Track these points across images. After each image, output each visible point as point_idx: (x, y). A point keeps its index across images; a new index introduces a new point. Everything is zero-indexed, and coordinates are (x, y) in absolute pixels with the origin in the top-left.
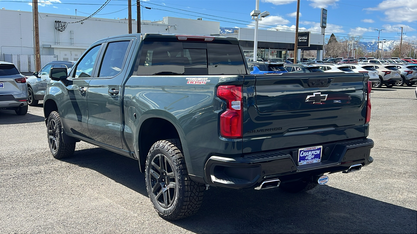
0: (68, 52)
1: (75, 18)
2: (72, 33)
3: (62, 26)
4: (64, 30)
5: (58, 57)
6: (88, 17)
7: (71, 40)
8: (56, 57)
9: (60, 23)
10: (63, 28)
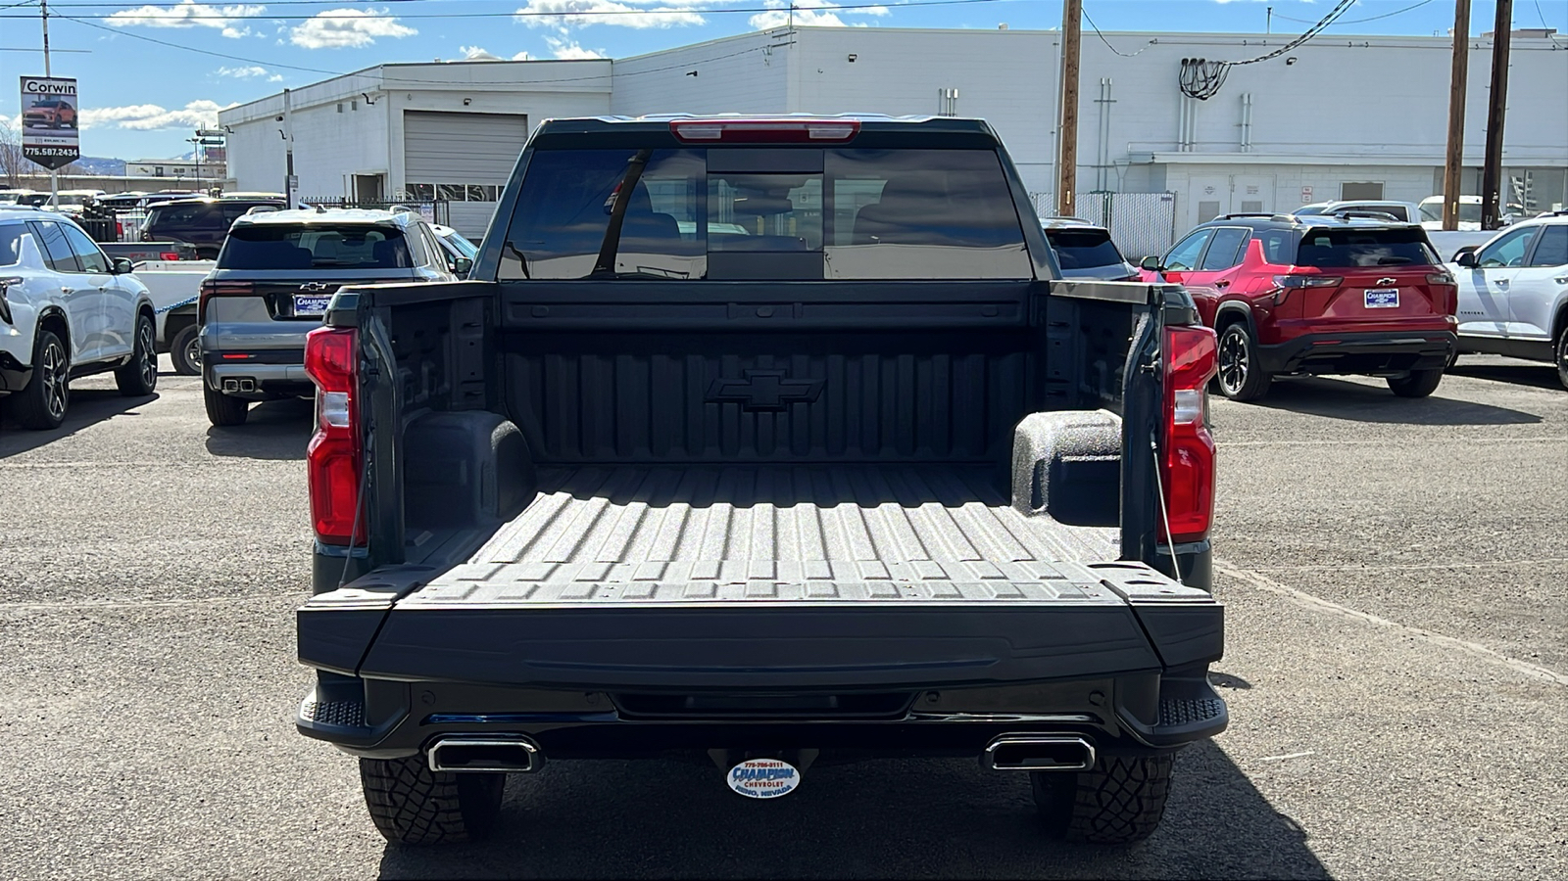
0: (1219, 181)
1: (1262, 41)
2: (1246, 101)
3: (1206, 77)
4: (1215, 93)
5: (1179, 197)
6: (1304, 36)
7: (1241, 130)
8: (1170, 199)
9: (1200, 68)
10: (1210, 86)
